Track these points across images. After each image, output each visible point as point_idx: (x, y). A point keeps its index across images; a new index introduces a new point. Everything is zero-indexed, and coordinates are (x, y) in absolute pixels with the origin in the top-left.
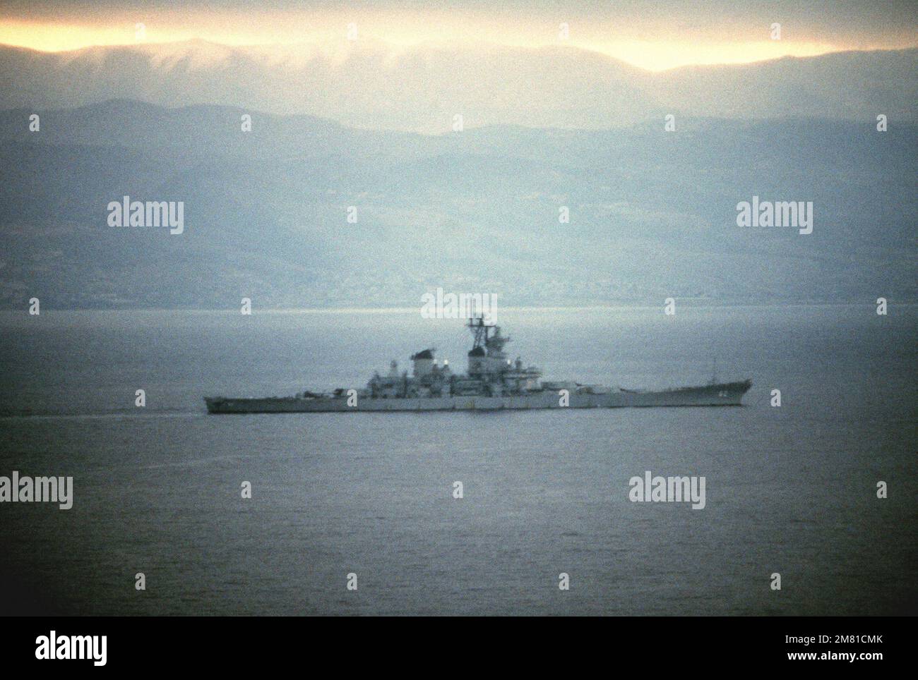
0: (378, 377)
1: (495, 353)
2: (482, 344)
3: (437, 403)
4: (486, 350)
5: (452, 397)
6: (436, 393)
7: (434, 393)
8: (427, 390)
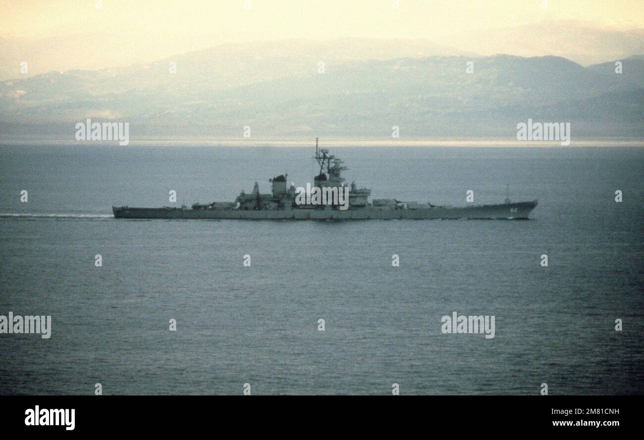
0: (243, 194)
1: (334, 178)
2: (325, 171)
3: (281, 214)
4: (328, 176)
5: (292, 209)
6: (281, 206)
7: (279, 207)
8: (276, 204)
